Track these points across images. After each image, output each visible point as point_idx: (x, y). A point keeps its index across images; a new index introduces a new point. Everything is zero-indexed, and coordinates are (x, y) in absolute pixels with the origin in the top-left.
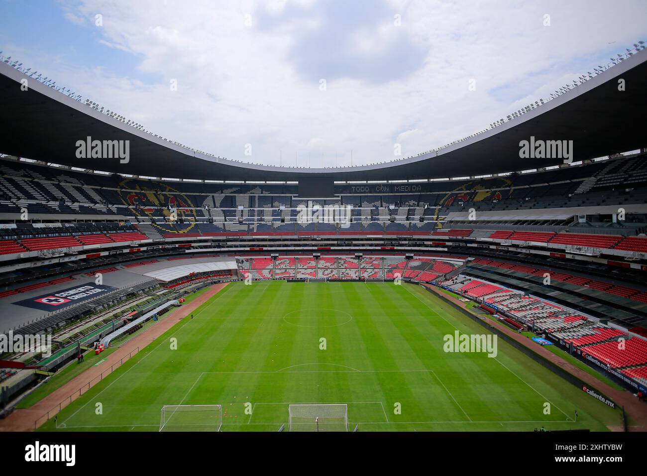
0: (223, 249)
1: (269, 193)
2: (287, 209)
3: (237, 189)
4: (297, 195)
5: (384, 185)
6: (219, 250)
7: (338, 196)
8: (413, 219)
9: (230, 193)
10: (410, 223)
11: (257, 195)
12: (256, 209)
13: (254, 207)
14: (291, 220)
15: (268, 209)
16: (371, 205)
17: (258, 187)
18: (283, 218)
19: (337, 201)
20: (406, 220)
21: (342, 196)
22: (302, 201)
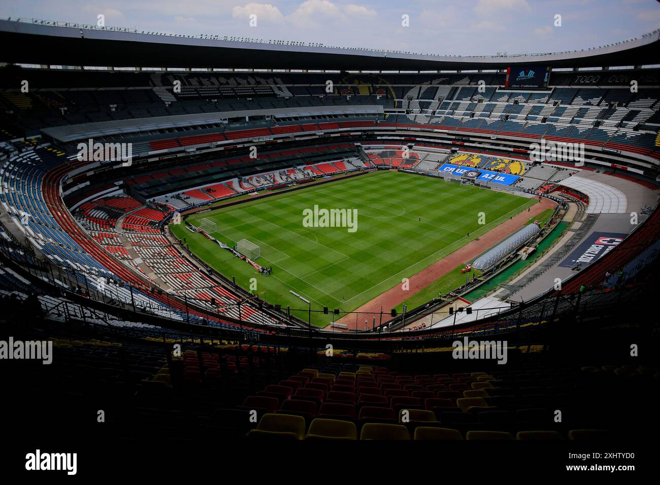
3: (446, 79)
4: (504, 87)
7: (551, 89)
8: (626, 126)
9: (436, 84)
10: (617, 131)
11: (461, 87)
12: (452, 102)
13: (451, 99)
14: (481, 115)
15: (466, 102)
16: (585, 102)
17: (467, 78)
18: (473, 112)
19: (544, 95)
20: (615, 126)
21: (555, 89)
22: (504, 94)
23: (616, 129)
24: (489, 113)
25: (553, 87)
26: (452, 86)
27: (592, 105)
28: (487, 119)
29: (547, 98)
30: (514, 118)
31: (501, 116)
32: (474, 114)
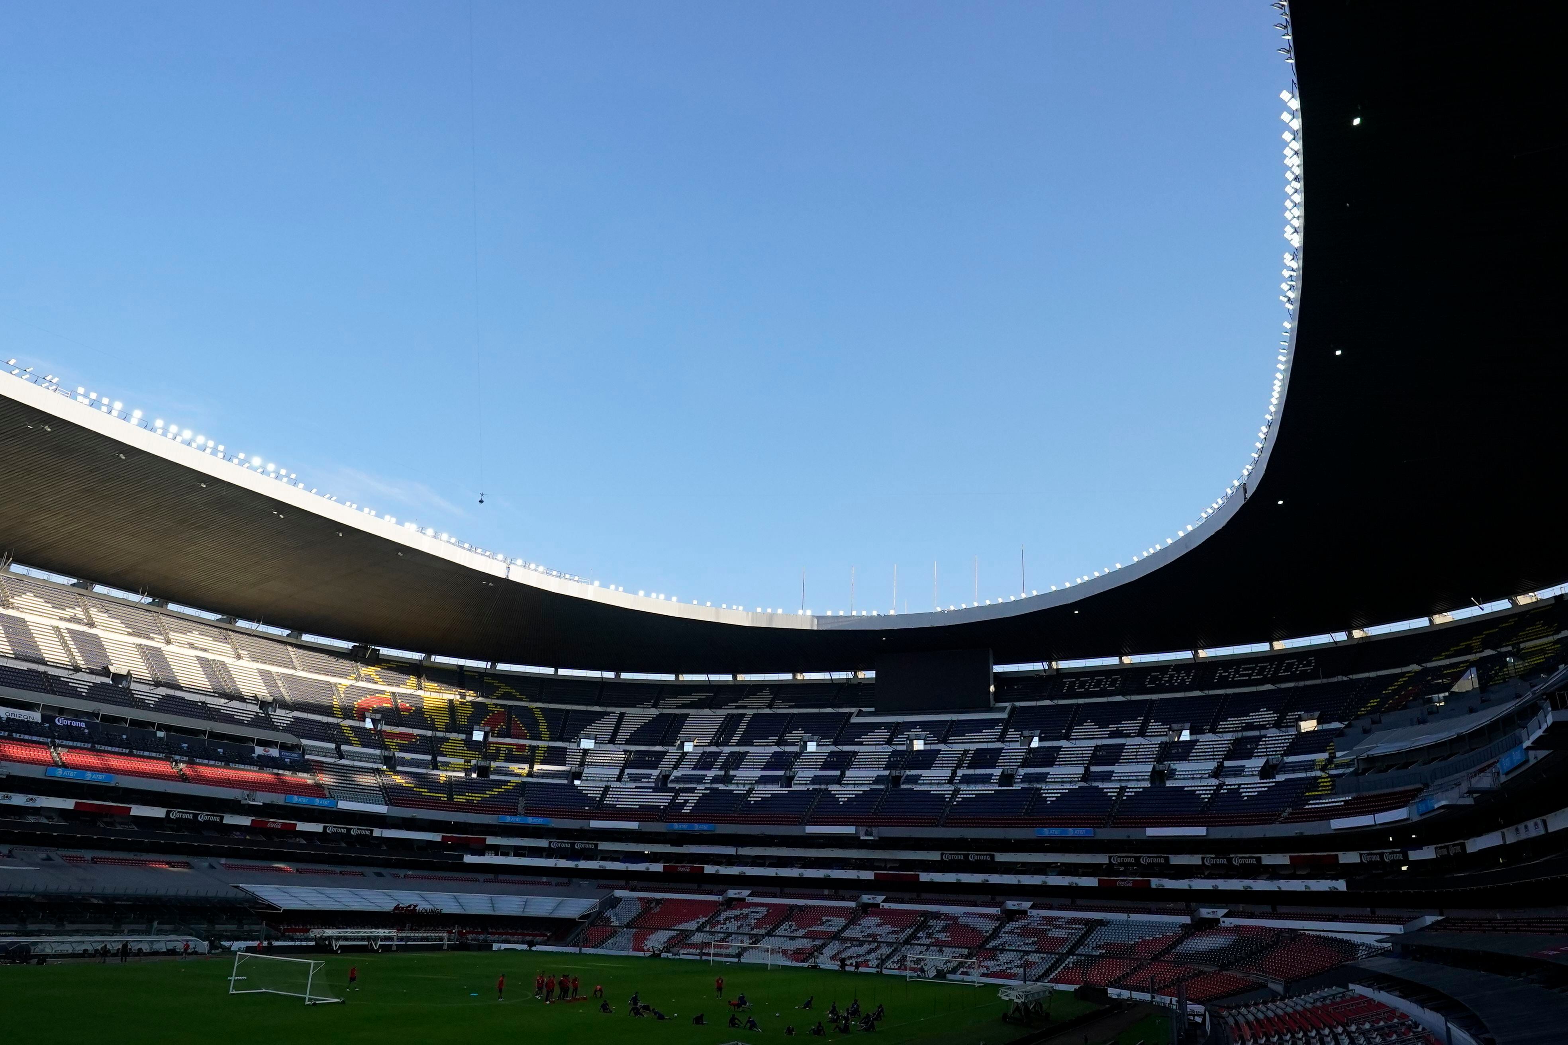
0: (584, 864)
1: (791, 707)
2: (820, 749)
3: (703, 696)
4: (873, 709)
5: (1180, 666)
6: (570, 864)
7: (1003, 709)
8: (1238, 772)
9: (678, 707)
10: (1220, 786)
11: (750, 712)
12: (727, 750)
13: (725, 744)
14: (815, 780)
15: (763, 750)
16: (1106, 731)
17: (767, 692)
18: (791, 774)
19: (991, 724)
20: (1210, 776)
21: (1014, 708)
22: (878, 726)
23: (1215, 782)
24: (838, 773)
25: (1007, 705)
26: (724, 712)
27: (1128, 736)
28: (835, 787)
29: (999, 729)
30: (915, 780)
31: (878, 780)
32: (792, 778)
